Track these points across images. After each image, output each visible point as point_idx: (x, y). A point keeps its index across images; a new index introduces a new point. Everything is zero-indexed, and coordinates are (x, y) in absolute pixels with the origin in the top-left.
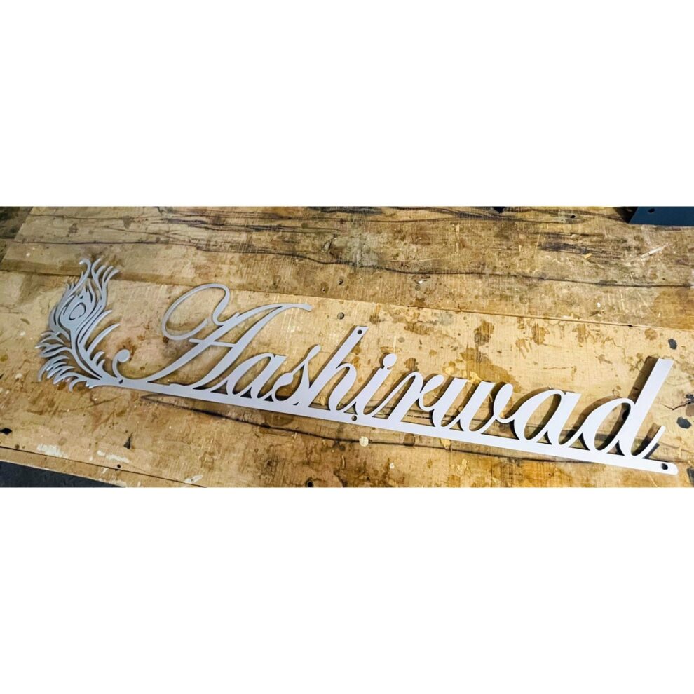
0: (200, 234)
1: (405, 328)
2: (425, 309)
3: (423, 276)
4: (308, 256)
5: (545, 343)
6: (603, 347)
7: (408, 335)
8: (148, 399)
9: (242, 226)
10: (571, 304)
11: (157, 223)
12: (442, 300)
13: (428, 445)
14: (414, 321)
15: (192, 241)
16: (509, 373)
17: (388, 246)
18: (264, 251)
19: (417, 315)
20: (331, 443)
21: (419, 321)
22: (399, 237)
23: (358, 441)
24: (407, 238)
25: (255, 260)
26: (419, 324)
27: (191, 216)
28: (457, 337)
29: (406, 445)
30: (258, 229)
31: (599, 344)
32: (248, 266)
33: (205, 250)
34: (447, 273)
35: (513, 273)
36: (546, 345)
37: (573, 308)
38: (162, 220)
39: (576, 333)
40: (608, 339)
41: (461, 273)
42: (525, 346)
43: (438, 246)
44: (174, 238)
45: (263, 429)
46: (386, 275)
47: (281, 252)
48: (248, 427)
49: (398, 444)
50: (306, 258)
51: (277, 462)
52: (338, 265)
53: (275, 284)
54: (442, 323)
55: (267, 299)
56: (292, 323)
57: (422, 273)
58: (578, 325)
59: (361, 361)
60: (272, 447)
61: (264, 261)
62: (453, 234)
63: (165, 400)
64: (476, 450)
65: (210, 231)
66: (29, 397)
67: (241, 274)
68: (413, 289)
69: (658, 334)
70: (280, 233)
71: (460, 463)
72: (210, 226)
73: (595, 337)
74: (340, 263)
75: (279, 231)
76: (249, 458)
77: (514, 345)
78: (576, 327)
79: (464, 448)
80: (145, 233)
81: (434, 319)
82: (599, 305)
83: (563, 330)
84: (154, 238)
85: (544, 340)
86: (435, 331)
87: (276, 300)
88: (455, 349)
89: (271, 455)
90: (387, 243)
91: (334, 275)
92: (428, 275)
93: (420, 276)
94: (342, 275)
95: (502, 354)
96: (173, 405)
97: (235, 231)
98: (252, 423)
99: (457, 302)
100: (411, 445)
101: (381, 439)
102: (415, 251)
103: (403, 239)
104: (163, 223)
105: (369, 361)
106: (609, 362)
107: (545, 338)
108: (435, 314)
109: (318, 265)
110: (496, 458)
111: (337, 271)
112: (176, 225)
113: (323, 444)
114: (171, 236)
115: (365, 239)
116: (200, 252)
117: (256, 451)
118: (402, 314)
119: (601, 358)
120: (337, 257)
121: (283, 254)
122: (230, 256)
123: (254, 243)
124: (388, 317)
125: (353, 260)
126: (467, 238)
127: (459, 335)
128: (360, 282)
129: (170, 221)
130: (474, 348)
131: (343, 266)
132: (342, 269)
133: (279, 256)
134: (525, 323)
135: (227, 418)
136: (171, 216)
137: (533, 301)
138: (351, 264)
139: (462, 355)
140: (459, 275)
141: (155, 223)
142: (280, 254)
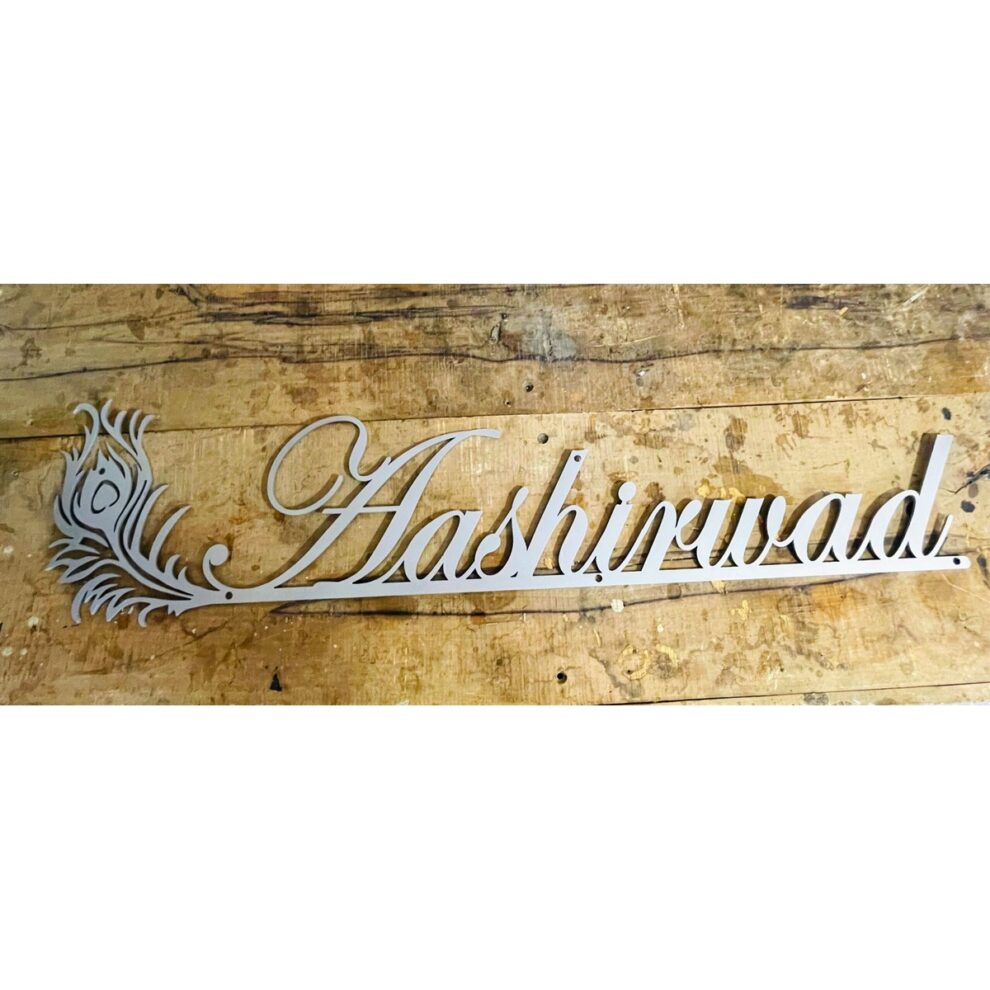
0: (278, 334)
1: (634, 442)
2: (655, 412)
3: (643, 363)
4: (471, 352)
5: (809, 435)
6: (874, 429)
7: (642, 452)
8: (285, 613)
9: (349, 315)
10: (832, 380)
11: (194, 323)
12: (674, 395)
13: (698, 592)
14: (646, 430)
15: (270, 349)
16: (776, 481)
17: (585, 323)
18: (397, 352)
19: (646, 422)
20: (575, 617)
21: (651, 430)
22: (599, 309)
23: (610, 607)
24: (610, 309)
25: (388, 369)
26: (652, 434)
27: (253, 305)
28: (704, 444)
29: (671, 598)
30: (377, 317)
31: (870, 426)
32: (380, 380)
33: (297, 362)
34: (675, 356)
35: (758, 346)
36: (811, 437)
37: (836, 385)
38: (201, 316)
39: (843, 417)
40: (880, 419)
41: (693, 354)
42: (787, 443)
43: (654, 317)
44: (236, 347)
45: (478, 618)
46: (592, 367)
47: (427, 350)
48: (454, 621)
49: (661, 599)
50: (468, 356)
51: (509, 658)
52: (520, 362)
53: (430, 403)
54: (681, 428)
55: (426, 430)
56: (475, 459)
57: (641, 360)
58: (844, 406)
59: (587, 499)
60: (497, 641)
61: (403, 370)
62: (670, 297)
63: (311, 608)
64: (754, 586)
65: (296, 327)
66: (69, 651)
67: (373, 395)
68: (634, 384)
69: (931, 403)
70: (417, 320)
71: (740, 607)
72: (293, 320)
73: (865, 418)
74: (522, 358)
75: (413, 318)
76: (468, 662)
77: (775, 444)
78: (842, 408)
79: (742, 587)
80: (178, 342)
81: (670, 424)
82: (864, 376)
83: (827, 414)
84: (197, 351)
85: (808, 432)
86: (675, 440)
87: (441, 429)
88: (705, 461)
89: (498, 650)
90: (583, 320)
91: (518, 378)
92: (650, 362)
93: (639, 364)
94: (529, 376)
95: (763, 458)
96: (328, 612)
97: (339, 323)
98: (458, 614)
99: (696, 396)
100: (678, 597)
101: (638, 598)
102: (625, 327)
103: (604, 312)
104: (206, 322)
105: (598, 496)
106: (884, 448)
107: (809, 429)
108: (671, 417)
109: (490, 365)
110: (780, 592)
111: (520, 372)
112: (232, 323)
113: (564, 620)
114: (228, 343)
115: (551, 317)
116: (290, 367)
117: (476, 650)
118: (627, 423)
119: (874, 444)
120: (515, 350)
121: (430, 355)
122: (344, 366)
123: (377, 341)
124: (610, 431)
125: (540, 352)
126: (691, 301)
127: (706, 441)
128: (559, 385)
129: (218, 317)
130: (728, 455)
131: (527, 363)
132: (528, 367)
133: (425, 358)
134: (783, 413)
135: (418, 614)
136: (216, 307)
137: (789, 381)
138: (538, 358)
139: (715, 467)
140: (691, 357)
141: (191, 323)
142: (426, 354)
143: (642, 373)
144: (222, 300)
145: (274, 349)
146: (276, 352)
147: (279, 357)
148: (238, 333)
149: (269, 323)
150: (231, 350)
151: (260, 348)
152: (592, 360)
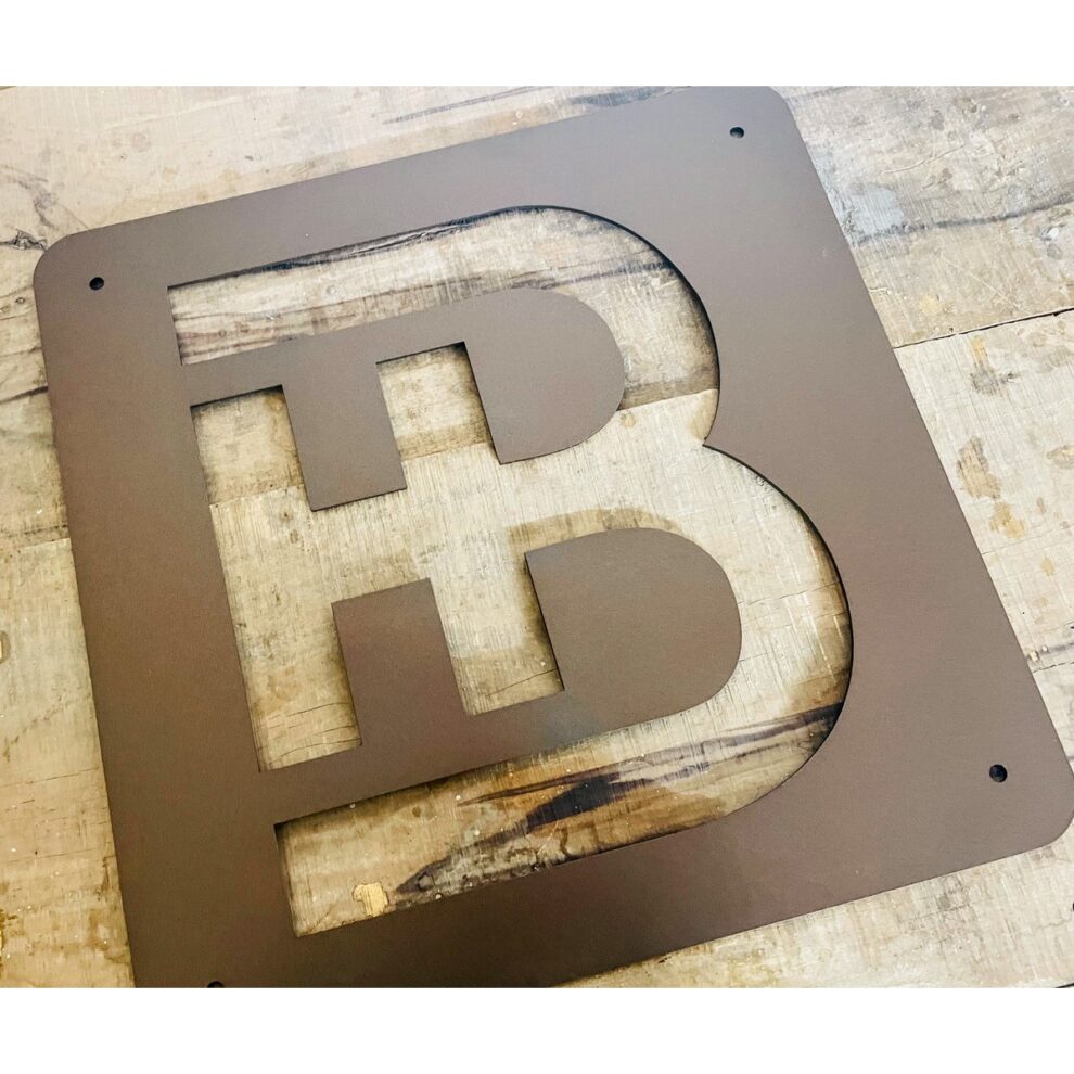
3: (1048, 213)
57: (1043, 208)
68: (1044, 258)
92: (1061, 208)
93: (1042, 215)
142: (590, 278)
143: (1054, 233)
152: (943, 225)
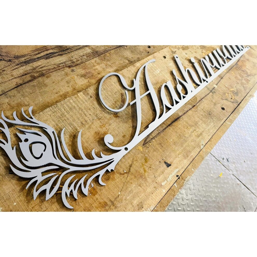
8: (147, 142)
13: (224, 75)
20: (211, 94)
23: (214, 87)
25: (108, 57)
33: (75, 66)
38: (18, 65)
45: (194, 107)
48: (190, 112)
49: (220, 80)
51: (210, 112)
53: (129, 61)
55: (136, 67)
56: (155, 69)
59: (186, 67)
60: (204, 110)
61: (112, 55)
67: (110, 66)
71: (232, 73)
76: (204, 119)
87: (139, 65)
88: (198, 48)
89: (206, 112)
98: (190, 110)
100: (222, 78)
101: (217, 82)
104: (22, 66)
112: (35, 63)
116: (74, 68)
117: (202, 115)
129: (26, 63)
133: (116, 49)
135: (181, 116)
136: (22, 60)
141: (15, 69)
144: (23, 56)
145: (62, 65)
146: (64, 66)
147: (67, 67)
148: (41, 65)
149: (52, 57)
150: (44, 72)
151: (56, 67)
